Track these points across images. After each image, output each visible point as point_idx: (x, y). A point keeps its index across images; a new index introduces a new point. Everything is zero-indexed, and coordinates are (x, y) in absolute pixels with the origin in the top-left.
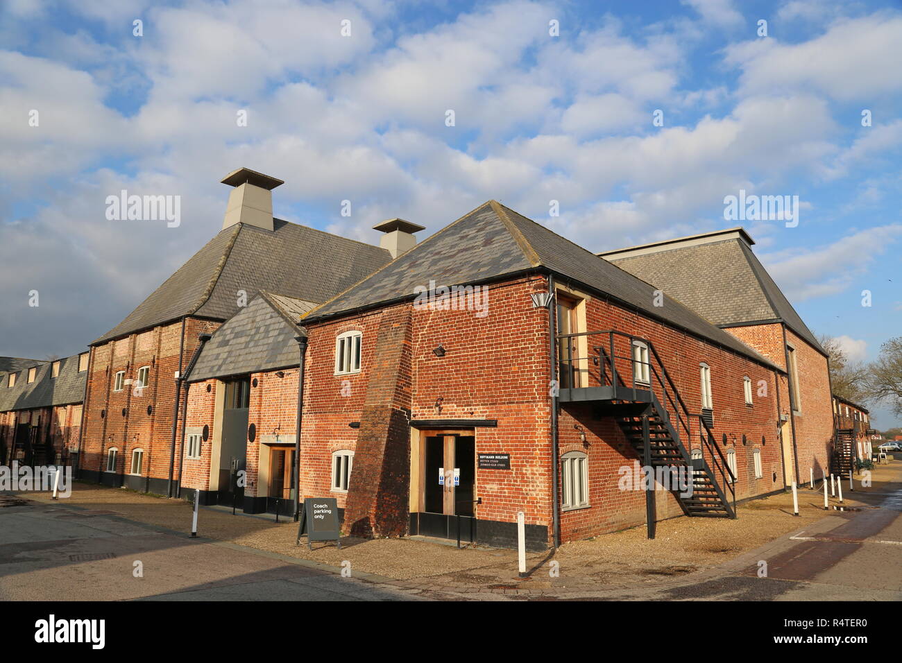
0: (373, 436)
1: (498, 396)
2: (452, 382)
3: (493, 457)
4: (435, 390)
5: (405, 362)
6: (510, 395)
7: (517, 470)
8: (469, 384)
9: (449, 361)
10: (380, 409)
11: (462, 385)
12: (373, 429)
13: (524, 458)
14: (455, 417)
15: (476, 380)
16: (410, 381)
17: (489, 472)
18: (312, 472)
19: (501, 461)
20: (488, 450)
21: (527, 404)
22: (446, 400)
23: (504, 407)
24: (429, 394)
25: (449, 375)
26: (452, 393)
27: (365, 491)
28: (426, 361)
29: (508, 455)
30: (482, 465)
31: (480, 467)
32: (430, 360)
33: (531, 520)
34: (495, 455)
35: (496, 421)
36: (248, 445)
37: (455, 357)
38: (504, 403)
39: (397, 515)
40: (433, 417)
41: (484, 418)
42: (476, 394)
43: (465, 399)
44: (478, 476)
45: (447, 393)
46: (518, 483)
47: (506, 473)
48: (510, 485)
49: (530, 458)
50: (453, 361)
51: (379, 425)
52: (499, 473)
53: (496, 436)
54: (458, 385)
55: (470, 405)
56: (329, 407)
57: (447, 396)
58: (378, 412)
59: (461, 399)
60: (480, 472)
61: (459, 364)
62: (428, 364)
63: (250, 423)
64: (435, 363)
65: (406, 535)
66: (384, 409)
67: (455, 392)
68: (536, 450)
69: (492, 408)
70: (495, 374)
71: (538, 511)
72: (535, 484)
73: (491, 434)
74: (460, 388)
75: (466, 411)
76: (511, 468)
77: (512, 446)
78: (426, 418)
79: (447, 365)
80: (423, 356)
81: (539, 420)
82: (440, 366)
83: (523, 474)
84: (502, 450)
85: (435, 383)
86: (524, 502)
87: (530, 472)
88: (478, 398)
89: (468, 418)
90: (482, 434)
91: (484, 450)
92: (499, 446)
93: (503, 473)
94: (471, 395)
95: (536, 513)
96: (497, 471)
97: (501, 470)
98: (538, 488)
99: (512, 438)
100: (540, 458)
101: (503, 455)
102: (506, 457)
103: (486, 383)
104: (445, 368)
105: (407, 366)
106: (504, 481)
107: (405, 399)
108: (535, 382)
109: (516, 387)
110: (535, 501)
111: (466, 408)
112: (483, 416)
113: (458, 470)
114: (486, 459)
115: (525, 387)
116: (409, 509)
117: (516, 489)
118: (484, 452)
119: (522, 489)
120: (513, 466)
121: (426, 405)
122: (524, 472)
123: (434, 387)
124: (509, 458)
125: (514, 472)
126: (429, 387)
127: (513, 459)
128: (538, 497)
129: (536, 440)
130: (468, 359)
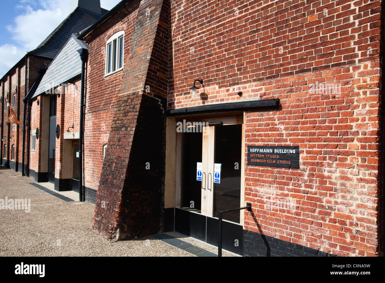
0: (123, 126)
1: (281, 65)
2: (214, 58)
3: (271, 151)
4: (192, 73)
5: (159, 44)
6: (302, 60)
7: (313, 170)
8: (236, 56)
9: (211, 34)
10: (132, 97)
11: (228, 59)
12: (124, 118)
13: (326, 152)
14: (218, 101)
15: (246, 49)
16: (166, 67)
17: (263, 171)
18: (91, 162)
19: (283, 157)
20: (263, 140)
21: (335, 68)
22: (206, 82)
23: (290, 80)
24: (186, 79)
25: (211, 51)
26: (212, 72)
27: (113, 185)
28: (183, 41)
29: (297, 148)
30: (253, 160)
31: (249, 163)
32: (187, 39)
33: (338, 249)
34: (273, 147)
35: (278, 101)
36: (56, 140)
37: (217, 27)
38: (292, 74)
39: (148, 212)
40: (191, 104)
41: (258, 98)
42: (246, 68)
43: (230, 76)
44: (247, 174)
45: (207, 73)
46: (314, 190)
47: (292, 174)
48: (296, 191)
49: (339, 153)
50: (215, 32)
51: (130, 114)
52: (279, 173)
53: (277, 122)
54: (222, 61)
55: (238, 84)
56: (101, 105)
57: (208, 77)
58: (129, 101)
59: (224, 78)
60: (251, 170)
61: (222, 34)
62: (185, 44)
63: (57, 124)
64: (193, 41)
65: (160, 232)
66: (135, 96)
67: (217, 71)
68: (352, 140)
69: (270, 84)
70: (276, 35)
71: (353, 237)
72: (348, 196)
73: (270, 119)
74: (224, 64)
75: (231, 91)
76: (301, 167)
77: (303, 135)
78: (182, 105)
79: (207, 39)
80: (179, 37)
81: (361, 91)
82: (199, 43)
83: (323, 177)
84: (286, 141)
85: (193, 65)
86: (323, 219)
87: (338, 174)
88: (248, 72)
89: (236, 100)
90: (253, 120)
91: (258, 141)
92: (281, 135)
93: (287, 173)
94: (238, 70)
95: (348, 240)
96: (276, 170)
97: (283, 170)
98: (355, 203)
99: (304, 123)
100: (360, 154)
101: (288, 147)
102: (294, 151)
103: (261, 50)
104: (205, 44)
105: (162, 50)
106: (288, 184)
107: (159, 86)
108: (354, 31)
109: (314, 46)
110: (348, 222)
111: (231, 89)
112: (256, 95)
113: (219, 166)
114: (259, 153)
115: (332, 42)
116: (164, 205)
117: (308, 198)
118: (257, 144)
119: (320, 200)
120: (304, 164)
121: (183, 91)
122: (326, 174)
123: (191, 69)
124: (298, 154)
125: (307, 173)
126: (186, 70)
127: (305, 155)
128: (354, 216)
129: (354, 124)
130: (235, 24)
